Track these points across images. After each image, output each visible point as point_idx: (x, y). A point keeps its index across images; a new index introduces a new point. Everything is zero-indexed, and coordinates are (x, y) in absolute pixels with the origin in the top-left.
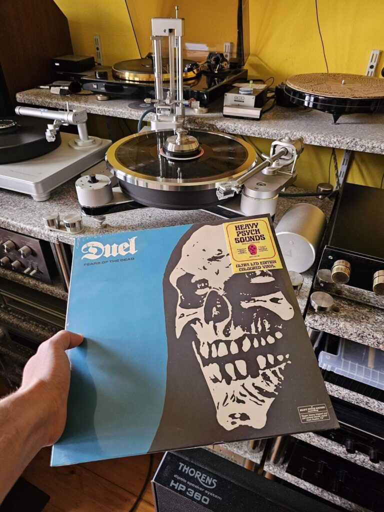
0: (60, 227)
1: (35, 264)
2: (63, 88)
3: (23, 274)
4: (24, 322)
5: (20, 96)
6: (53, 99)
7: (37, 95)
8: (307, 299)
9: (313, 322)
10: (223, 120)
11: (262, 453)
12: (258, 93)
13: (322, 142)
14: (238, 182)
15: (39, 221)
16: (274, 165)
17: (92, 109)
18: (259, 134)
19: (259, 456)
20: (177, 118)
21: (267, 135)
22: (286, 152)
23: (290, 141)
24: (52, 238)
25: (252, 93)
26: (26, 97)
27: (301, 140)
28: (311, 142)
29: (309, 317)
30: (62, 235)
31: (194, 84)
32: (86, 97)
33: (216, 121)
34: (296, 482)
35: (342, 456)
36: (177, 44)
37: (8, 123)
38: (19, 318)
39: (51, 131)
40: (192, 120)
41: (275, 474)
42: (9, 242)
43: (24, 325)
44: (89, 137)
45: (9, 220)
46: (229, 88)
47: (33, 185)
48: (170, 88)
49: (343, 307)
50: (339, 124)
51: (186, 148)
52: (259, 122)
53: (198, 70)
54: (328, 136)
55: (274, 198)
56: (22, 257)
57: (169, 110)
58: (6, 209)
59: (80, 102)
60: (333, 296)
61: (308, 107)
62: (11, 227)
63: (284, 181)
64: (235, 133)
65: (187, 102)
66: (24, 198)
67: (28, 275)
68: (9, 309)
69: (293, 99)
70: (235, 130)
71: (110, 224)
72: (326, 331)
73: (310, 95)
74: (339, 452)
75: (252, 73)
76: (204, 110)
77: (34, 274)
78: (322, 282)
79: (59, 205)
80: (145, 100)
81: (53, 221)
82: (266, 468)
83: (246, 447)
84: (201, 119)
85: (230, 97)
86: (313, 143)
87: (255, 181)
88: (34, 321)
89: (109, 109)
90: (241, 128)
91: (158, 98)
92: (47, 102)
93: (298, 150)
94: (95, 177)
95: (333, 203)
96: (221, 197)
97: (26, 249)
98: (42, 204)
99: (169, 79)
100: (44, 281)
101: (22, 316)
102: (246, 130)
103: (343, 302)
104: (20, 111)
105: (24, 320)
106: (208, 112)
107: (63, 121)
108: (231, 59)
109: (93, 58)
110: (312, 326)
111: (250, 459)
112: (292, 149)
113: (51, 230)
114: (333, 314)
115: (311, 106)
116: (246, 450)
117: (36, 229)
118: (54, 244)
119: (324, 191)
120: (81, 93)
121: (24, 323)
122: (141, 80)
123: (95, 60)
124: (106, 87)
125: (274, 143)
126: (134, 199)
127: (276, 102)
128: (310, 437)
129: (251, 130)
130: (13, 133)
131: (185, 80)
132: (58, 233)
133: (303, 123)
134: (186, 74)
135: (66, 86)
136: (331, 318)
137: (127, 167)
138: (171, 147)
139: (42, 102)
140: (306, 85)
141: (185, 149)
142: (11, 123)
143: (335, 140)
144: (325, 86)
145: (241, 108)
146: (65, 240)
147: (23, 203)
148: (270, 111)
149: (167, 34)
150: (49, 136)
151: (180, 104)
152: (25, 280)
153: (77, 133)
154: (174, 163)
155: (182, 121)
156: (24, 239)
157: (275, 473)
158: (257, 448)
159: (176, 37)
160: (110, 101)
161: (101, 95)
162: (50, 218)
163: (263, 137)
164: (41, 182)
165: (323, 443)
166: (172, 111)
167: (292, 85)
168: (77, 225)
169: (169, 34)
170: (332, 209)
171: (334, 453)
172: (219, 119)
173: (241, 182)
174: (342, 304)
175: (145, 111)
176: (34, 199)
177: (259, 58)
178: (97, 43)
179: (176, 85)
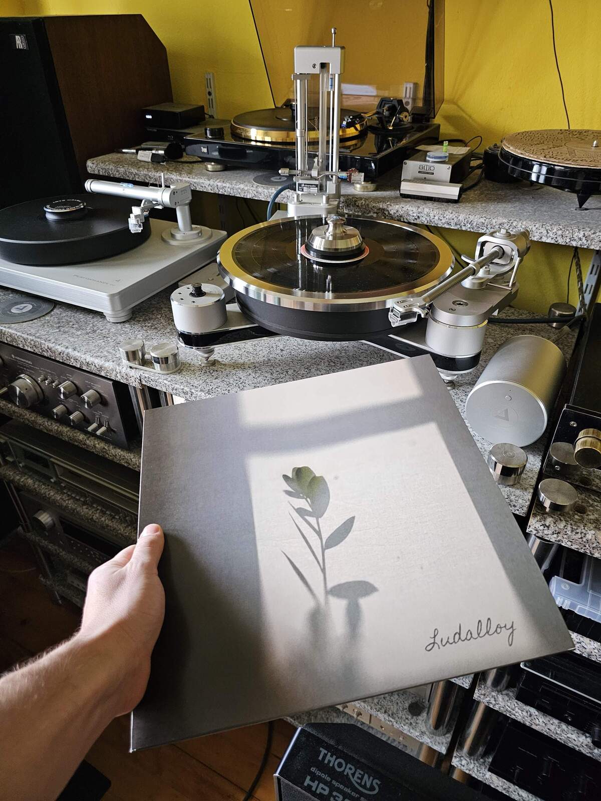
0: (145, 362)
1: (106, 417)
2: (157, 152)
3: (86, 433)
4: (83, 505)
5: (93, 163)
6: (141, 169)
7: (118, 163)
8: (532, 491)
9: (542, 528)
10: (400, 202)
11: (449, 737)
12: (457, 160)
13: (559, 238)
14: (424, 299)
15: (114, 352)
16: (481, 273)
17: (198, 184)
18: (456, 224)
19: (444, 741)
20: (328, 199)
21: (469, 226)
22: (501, 253)
23: (509, 236)
24: (133, 379)
25: (447, 160)
26: (102, 165)
27: (525, 234)
28: (541, 238)
29: (536, 519)
30: (147, 376)
31: (355, 147)
32: (190, 165)
33: (389, 203)
34: (505, 789)
35: (584, 752)
36: (332, 85)
37: (73, 204)
38: (77, 500)
39: (136, 217)
40: (351, 201)
41: (471, 773)
42: (67, 383)
43: (84, 511)
44: (194, 226)
45: (70, 350)
46: (410, 152)
47: (108, 298)
48: (320, 153)
49: (592, 505)
50: (586, 209)
51: (342, 245)
52: (456, 205)
53: (361, 125)
54: (569, 228)
55: (481, 326)
56: (86, 406)
57: (317, 186)
58: (65, 332)
59: (180, 174)
60: (577, 487)
61: (537, 182)
62: (72, 360)
63: (496, 299)
64: (418, 222)
65: (344, 175)
66: (93, 318)
67: (93, 434)
68: (63, 485)
69: (513, 170)
70: (418, 217)
71: (220, 360)
72: (563, 544)
73: (541, 164)
74: (579, 745)
75: (446, 130)
76: (370, 186)
77: (103, 434)
78: (557, 463)
79: (145, 328)
80: (280, 171)
81: (134, 353)
82: (455, 762)
83: (424, 724)
84: (366, 199)
85: (411, 167)
86: (544, 240)
87: (450, 298)
88: (99, 505)
89: (224, 185)
90: (428, 215)
91: (299, 168)
92: (132, 173)
93: (520, 250)
94: (200, 287)
95: (576, 335)
96: (396, 322)
97: (92, 395)
98: (119, 326)
99: (318, 138)
100: (117, 445)
101: (82, 496)
102: (436, 218)
103: (593, 497)
104: (93, 186)
105: (84, 503)
106: (376, 190)
107: (154, 203)
108: (414, 108)
109: (202, 107)
110: (540, 535)
111: (430, 745)
112: (510, 247)
113: (131, 367)
114: (576, 517)
115: (542, 180)
116: (424, 729)
117: (109, 365)
118: (135, 388)
119: (560, 315)
120: (182, 160)
121: (84, 507)
122: (274, 140)
123: (206, 112)
124: (221, 151)
125: (482, 239)
126: (258, 322)
127: (484, 175)
128: (531, 715)
129: (444, 217)
130: (80, 219)
131: (342, 140)
132: (141, 372)
133: (529, 208)
134: (344, 131)
135: (161, 149)
136: (573, 523)
137: (250, 272)
138: (318, 244)
139: (125, 173)
140: (535, 148)
141: (339, 247)
142: (78, 204)
143: (581, 235)
144: (564, 149)
145: (428, 184)
146: (152, 383)
147: (91, 325)
148: (475, 188)
149: (317, 70)
150: (134, 224)
151: (334, 177)
152: (88, 442)
153: (176, 221)
154: (321, 268)
155: (336, 203)
156: (89, 379)
157: (469, 770)
158: (441, 728)
159: (332, 75)
160: (226, 172)
161: (213, 163)
162: (130, 348)
163: (464, 228)
164: (119, 293)
165: (552, 728)
166: (322, 188)
167: (511, 148)
168: (171, 361)
169: (321, 71)
170: (573, 345)
171: (570, 745)
172: (394, 200)
173: (428, 299)
174: (590, 501)
175: (280, 188)
176: (108, 318)
177: (459, 106)
178: (208, 85)
179: (328, 148)
